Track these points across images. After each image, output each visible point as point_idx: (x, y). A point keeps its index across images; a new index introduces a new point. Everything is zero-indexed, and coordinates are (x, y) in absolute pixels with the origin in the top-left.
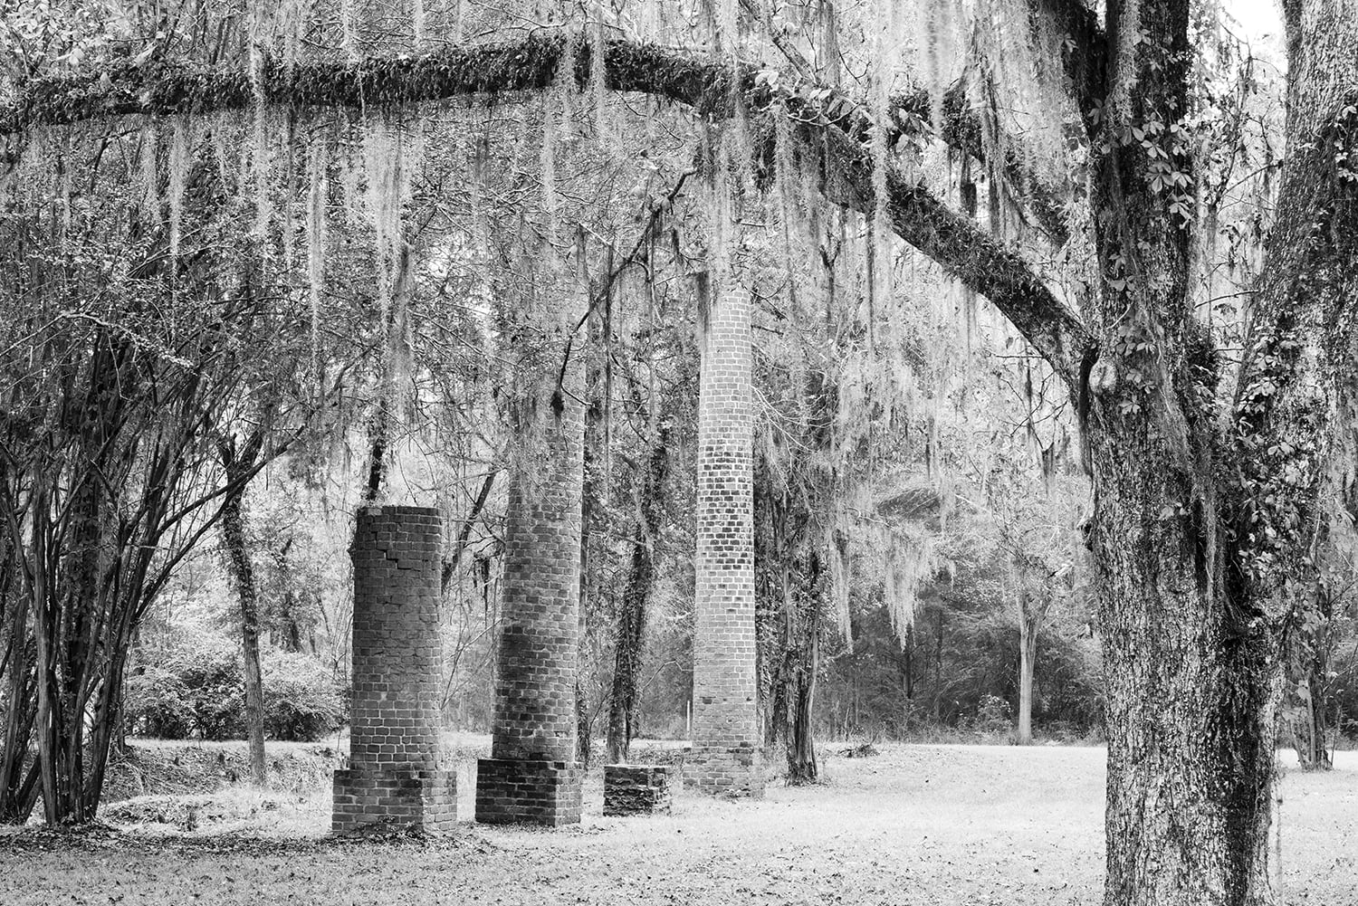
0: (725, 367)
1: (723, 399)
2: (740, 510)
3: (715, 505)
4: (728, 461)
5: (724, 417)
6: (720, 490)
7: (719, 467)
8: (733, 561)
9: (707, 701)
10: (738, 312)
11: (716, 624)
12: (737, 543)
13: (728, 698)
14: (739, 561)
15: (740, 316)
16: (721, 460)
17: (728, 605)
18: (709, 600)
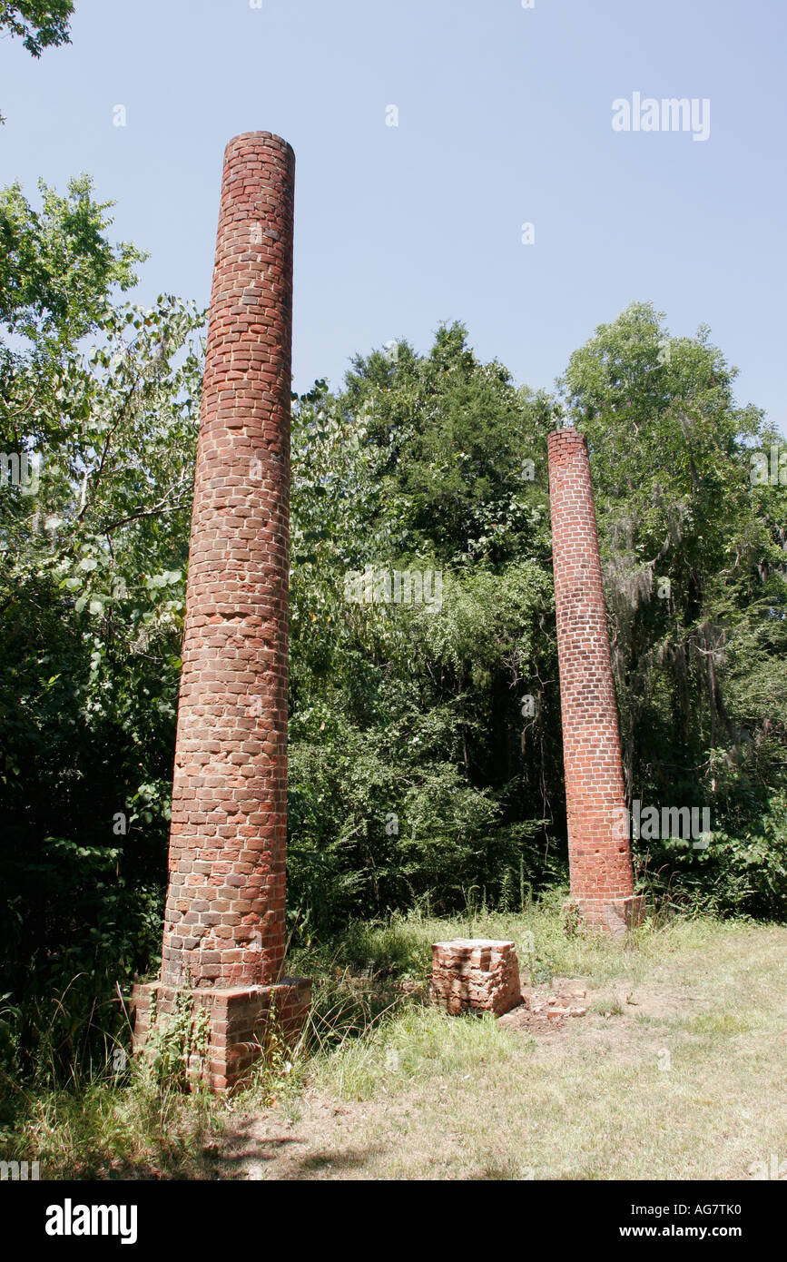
0: (572, 540)
1: (573, 568)
2: (597, 669)
3: (573, 665)
4: (583, 623)
5: (576, 584)
6: (577, 650)
7: (574, 630)
8: (594, 716)
9: (581, 853)
10: (580, 492)
11: (582, 778)
12: (597, 698)
13: (601, 849)
14: (601, 716)
15: (583, 495)
16: (576, 623)
17: (593, 758)
18: (574, 754)
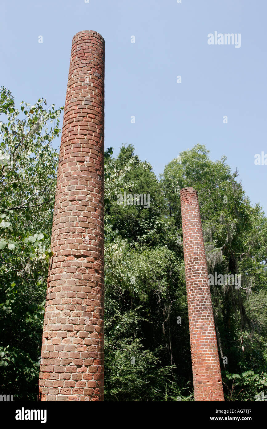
0: (192, 236)
1: (193, 248)
2: (205, 294)
3: (194, 292)
4: (198, 273)
5: (195, 255)
6: (196, 286)
7: (195, 276)
8: (205, 316)
9: (200, 383)
10: (196, 215)
11: (200, 345)
12: (206, 307)
13: (210, 380)
14: (208, 316)
15: (197, 216)
16: (195, 273)
17: (205, 336)
18: (196, 334)
